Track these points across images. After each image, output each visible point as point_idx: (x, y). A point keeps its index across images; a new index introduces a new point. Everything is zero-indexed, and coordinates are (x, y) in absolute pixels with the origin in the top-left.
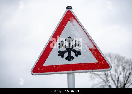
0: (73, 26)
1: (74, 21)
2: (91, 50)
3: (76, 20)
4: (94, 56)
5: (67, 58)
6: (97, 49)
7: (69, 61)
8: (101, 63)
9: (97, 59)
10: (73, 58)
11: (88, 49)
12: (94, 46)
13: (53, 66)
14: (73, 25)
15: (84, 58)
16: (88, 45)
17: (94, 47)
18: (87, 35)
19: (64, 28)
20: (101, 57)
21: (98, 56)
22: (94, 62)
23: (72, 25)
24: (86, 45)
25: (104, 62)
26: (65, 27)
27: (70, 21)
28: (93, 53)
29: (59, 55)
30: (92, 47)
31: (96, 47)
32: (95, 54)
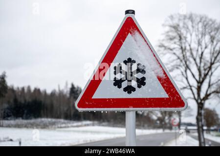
0: (135, 42)
1: (137, 33)
2: (160, 79)
3: (140, 33)
4: (164, 88)
5: (125, 90)
6: (168, 78)
7: (128, 93)
8: (173, 99)
9: (167, 93)
10: (134, 90)
11: (156, 77)
12: (165, 73)
13: (106, 99)
14: (136, 40)
15: (150, 91)
16: (156, 71)
17: (164, 75)
18: (155, 56)
19: (122, 44)
20: (174, 90)
21: (170, 88)
22: (163, 97)
23: (133, 40)
24: (153, 72)
25: (177, 97)
26: (124, 43)
27: (131, 33)
28: (162, 84)
29: (115, 84)
30: (162, 75)
31: (166, 76)
32: (165, 85)
